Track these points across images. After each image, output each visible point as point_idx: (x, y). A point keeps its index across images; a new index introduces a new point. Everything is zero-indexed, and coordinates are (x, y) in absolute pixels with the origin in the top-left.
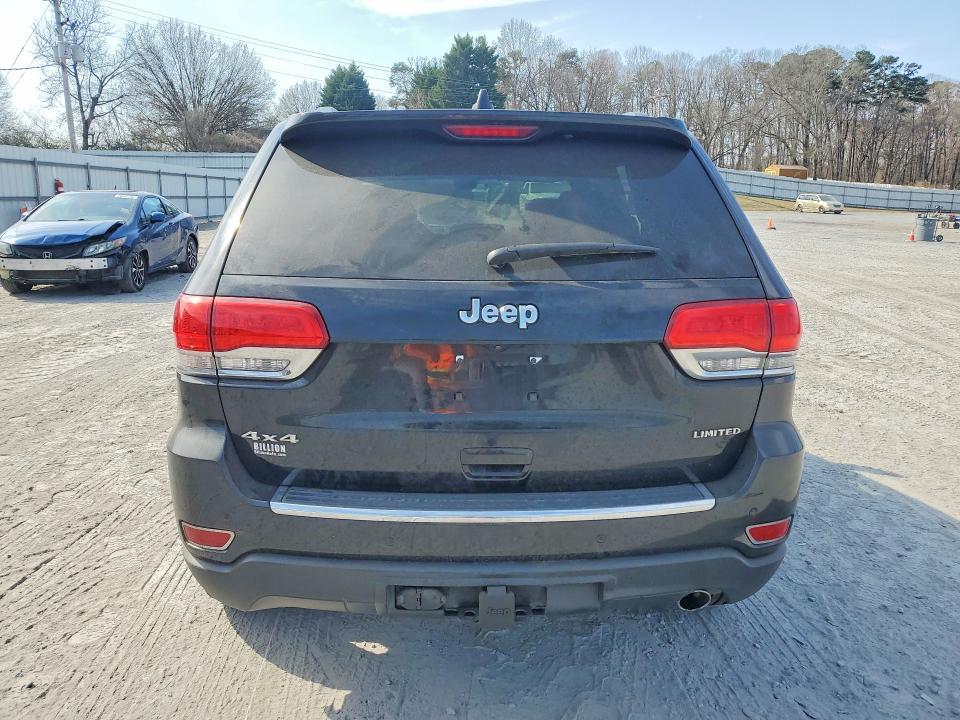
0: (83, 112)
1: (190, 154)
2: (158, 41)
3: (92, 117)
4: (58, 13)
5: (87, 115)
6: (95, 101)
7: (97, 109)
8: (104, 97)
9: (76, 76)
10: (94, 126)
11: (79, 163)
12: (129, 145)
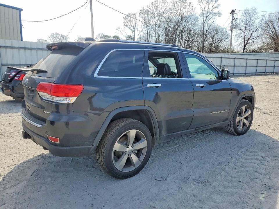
0: (245, 42)
1: (276, 53)
2: (273, 18)
3: (247, 44)
4: (233, 17)
5: (246, 43)
6: (249, 39)
7: (249, 41)
8: (252, 37)
9: (245, 33)
10: (247, 46)
11: (219, 57)
12: (257, 51)
